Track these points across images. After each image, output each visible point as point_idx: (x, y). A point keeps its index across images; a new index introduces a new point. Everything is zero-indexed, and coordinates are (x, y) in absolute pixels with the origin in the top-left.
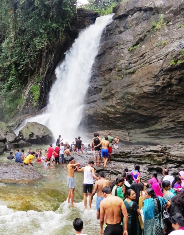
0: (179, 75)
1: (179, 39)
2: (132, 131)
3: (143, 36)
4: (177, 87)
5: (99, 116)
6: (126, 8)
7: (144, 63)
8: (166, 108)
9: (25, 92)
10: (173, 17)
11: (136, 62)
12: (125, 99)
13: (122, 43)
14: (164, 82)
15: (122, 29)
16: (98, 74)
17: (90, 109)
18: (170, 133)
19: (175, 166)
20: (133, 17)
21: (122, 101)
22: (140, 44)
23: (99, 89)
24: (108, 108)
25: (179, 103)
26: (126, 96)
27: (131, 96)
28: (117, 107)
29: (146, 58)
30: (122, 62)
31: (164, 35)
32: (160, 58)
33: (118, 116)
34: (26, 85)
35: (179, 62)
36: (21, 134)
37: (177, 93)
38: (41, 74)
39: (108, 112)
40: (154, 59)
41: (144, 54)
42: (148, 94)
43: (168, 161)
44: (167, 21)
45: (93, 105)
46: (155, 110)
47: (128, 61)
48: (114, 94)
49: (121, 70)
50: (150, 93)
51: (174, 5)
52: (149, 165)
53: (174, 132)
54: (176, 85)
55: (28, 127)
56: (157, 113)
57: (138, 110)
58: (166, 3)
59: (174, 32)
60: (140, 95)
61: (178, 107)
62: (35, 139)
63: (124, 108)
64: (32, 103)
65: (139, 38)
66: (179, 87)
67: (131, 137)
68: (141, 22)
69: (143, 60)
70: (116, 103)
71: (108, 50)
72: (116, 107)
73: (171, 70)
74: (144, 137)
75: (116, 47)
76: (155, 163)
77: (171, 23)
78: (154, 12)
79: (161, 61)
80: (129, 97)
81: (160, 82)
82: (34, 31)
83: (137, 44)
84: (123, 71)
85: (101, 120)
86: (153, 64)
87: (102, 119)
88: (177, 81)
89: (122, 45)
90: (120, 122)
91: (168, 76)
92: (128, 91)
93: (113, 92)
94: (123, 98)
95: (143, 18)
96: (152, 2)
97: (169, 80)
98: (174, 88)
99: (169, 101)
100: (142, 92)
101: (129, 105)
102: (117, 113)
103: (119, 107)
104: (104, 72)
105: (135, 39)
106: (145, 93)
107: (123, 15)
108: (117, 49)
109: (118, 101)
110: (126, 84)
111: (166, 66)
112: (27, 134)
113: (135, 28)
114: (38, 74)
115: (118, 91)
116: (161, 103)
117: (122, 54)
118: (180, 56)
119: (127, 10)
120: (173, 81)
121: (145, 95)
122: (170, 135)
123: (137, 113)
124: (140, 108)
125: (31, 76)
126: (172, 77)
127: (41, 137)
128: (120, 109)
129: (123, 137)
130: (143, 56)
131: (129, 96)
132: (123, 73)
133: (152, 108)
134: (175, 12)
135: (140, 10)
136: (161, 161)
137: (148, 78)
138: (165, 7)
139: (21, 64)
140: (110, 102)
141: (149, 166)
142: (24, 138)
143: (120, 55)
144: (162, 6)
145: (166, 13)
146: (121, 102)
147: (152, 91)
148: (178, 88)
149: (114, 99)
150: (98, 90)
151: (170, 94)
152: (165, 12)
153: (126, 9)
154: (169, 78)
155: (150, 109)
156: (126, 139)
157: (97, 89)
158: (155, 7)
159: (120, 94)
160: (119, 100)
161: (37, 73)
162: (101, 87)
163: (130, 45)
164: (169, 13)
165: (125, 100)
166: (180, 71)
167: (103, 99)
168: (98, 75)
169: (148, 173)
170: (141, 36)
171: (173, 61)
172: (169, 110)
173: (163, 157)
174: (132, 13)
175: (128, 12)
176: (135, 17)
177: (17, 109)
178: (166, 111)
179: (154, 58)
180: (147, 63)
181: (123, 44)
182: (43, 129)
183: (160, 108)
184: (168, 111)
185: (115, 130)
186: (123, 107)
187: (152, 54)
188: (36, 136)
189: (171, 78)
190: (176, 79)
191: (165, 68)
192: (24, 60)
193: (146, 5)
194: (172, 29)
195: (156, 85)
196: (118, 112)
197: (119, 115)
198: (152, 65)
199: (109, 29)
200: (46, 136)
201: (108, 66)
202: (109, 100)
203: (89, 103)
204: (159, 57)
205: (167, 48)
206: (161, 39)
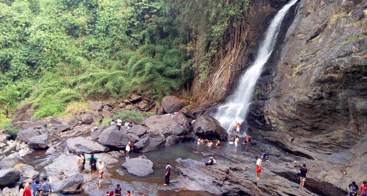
4: (328, 101)
8: (324, 120)
9: (216, 75)
11: (307, 60)
14: (315, 93)
18: (326, 149)
25: (334, 118)
31: (338, 31)
35: (328, 75)
37: (329, 107)
46: (315, 121)
47: (302, 57)
50: (305, 103)
53: (329, 148)
54: (326, 98)
56: (317, 124)
57: (301, 117)
59: (346, 29)
61: (334, 121)
63: (289, 112)
67: (294, 144)
68: (328, 5)
73: (322, 82)
74: (304, 147)
77: (350, 15)
81: (312, 92)
83: (316, 35)
88: (328, 95)
89: (303, 35)
91: (319, 88)
97: (320, 93)
98: (325, 101)
99: (324, 114)
101: (293, 110)
103: (285, 110)
108: (297, 38)
111: (318, 76)
113: (320, 12)
117: (299, 47)
118: (330, 68)
120: (324, 94)
121: (302, 103)
122: (326, 151)
123: (301, 120)
126: (323, 90)
127: (205, 132)
128: (287, 112)
129: (286, 142)
130: (315, 53)
147: (306, 101)
148: (329, 103)
154: (320, 90)
156: (288, 146)
165: (289, 104)
167: (276, 97)
171: (323, 72)
183: (318, 120)
184: (326, 124)
190: (326, 93)
191: (317, 78)
195: (309, 95)
205: (332, 51)
206: (333, 36)
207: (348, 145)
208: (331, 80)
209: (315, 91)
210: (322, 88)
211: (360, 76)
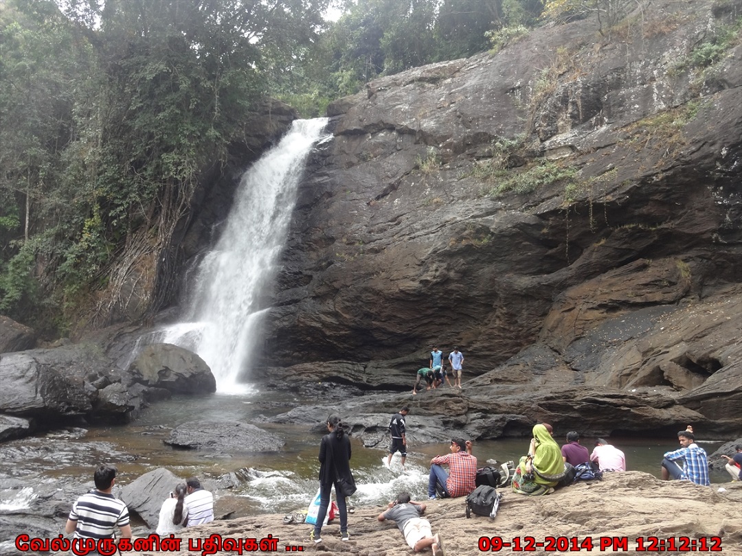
0: (463, 264)
1: (462, 199)
2: (371, 364)
3: (396, 181)
4: (459, 285)
5: (304, 332)
6: (361, 117)
7: (399, 235)
8: (437, 321)
9: (118, 269)
10: (453, 155)
11: (382, 230)
12: (362, 301)
13: (354, 188)
14: (438, 274)
15: (355, 160)
16: (302, 245)
17: (283, 316)
19: (480, 416)
20: (378, 141)
21: (355, 305)
22: (389, 195)
23: (306, 276)
24: (323, 317)
25: (460, 313)
26: (363, 296)
27: (374, 295)
28: (345, 315)
29: (403, 225)
30: (355, 226)
31: (436, 187)
32: (430, 230)
33: (344, 332)
34: (120, 252)
35: (464, 242)
36: (134, 371)
37: (458, 295)
38: (159, 230)
39: (323, 323)
40: (419, 230)
41: (398, 217)
42: (408, 294)
43: (470, 410)
44: (442, 160)
45: (292, 308)
46: (418, 325)
47: (366, 226)
48: (338, 290)
49: (353, 243)
50: (412, 292)
51: (454, 135)
52: (443, 416)
54: (456, 281)
55: (153, 354)
56: (420, 329)
57: (385, 323)
58: (440, 128)
59: (454, 184)
60: (392, 295)
61: (457, 320)
62: (174, 380)
63: (357, 319)
64: (135, 296)
65: (390, 184)
66: (462, 285)
67: (370, 374)
68: (392, 153)
69: (397, 228)
70: (342, 308)
71: (324, 197)
72: (341, 316)
73: (449, 255)
74: (394, 375)
75: (344, 194)
76: (451, 414)
77: (448, 167)
78: (418, 138)
79: (431, 235)
80: (370, 297)
81: (430, 273)
82: (165, 137)
83: (384, 194)
84: (357, 244)
85: (306, 341)
86: (418, 239)
87: (309, 338)
88: (459, 275)
89: (355, 193)
90: (346, 345)
91: (445, 265)
92: (369, 285)
93: (336, 285)
94: (357, 298)
95: (395, 146)
96: (414, 119)
97: (445, 272)
98: (453, 286)
99: (442, 308)
100: (397, 291)
101: (369, 312)
102: (342, 327)
103: (347, 316)
104: (316, 242)
105: (381, 184)
106: (402, 291)
107: (355, 130)
108: (344, 198)
109: (348, 304)
110: (362, 272)
111: (442, 246)
112: (151, 370)
113: (381, 163)
114: (151, 230)
115: (348, 284)
116: (430, 312)
117: (356, 212)
118: (467, 232)
119: (365, 123)
120: (452, 274)
121: (402, 295)
123: (383, 329)
124: (390, 320)
125: (133, 232)
126: (451, 267)
127: (187, 376)
128: (350, 319)
129: (353, 375)
130: (396, 220)
131: (370, 294)
132: (357, 250)
133: (412, 320)
134: (455, 147)
135: (391, 128)
136: (460, 410)
137: (408, 265)
138: (438, 135)
139: (119, 206)
140: (330, 305)
141: (443, 418)
142: (145, 378)
143: (350, 212)
144: (434, 132)
145: (440, 146)
146: (352, 306)
147: (414, 290)
148: (459, 287)
149: (339, 299)
150: (301, 278)
151: (445, 296)
152: (439, 144)
153: (361, 121)
154: (445, 269)
155: (408, 322)
156: (360, 380)
157: (300, 276)
158: (420, 131)
159: (352, 291)
160: (348, 301)
161: (150, 228)
162: (309, 273)
163: (372, 196)
164: (445, 147)
165: (360, 303)
166: (464, 257)
167: (314, 298)
168: (303, 247)
169: (443, 428)
170: (393, 181)
171: (454, 239)
172: (442, 324)
173: (461, 404)
174: (374, 131)
175: (367, 127)
176: (381, 141)
177: (95, 311)
178: (437, 326)
179: (419, 227)
180: (404, 235)
181: (357, 191)
182: (191, 359)
183: (425, 321)
184: (440, 327)
185: (336, 361)
186: (356, 316)
187: (413, 218)
188: (177, 374)
189: (448, 269)
190: (456, 272)
191: (439, 249)
192: (125, 197)
193: (404, 123)
194: (450, 178)
195: (423, 278)
196: (345, 325)
197: (346, 331)
198: (415, 240)
199: (325, 154)
200: (199, 374)
201: (325, 230)
202: (327, 302)
203: (282, 304)
204: (428, 228)
205: (443, 212)
206: (430, 194)
207: (490, 350)
208: (469, 250)
209: (436, 270)
210: (448, 264)
211: (520, 241)
